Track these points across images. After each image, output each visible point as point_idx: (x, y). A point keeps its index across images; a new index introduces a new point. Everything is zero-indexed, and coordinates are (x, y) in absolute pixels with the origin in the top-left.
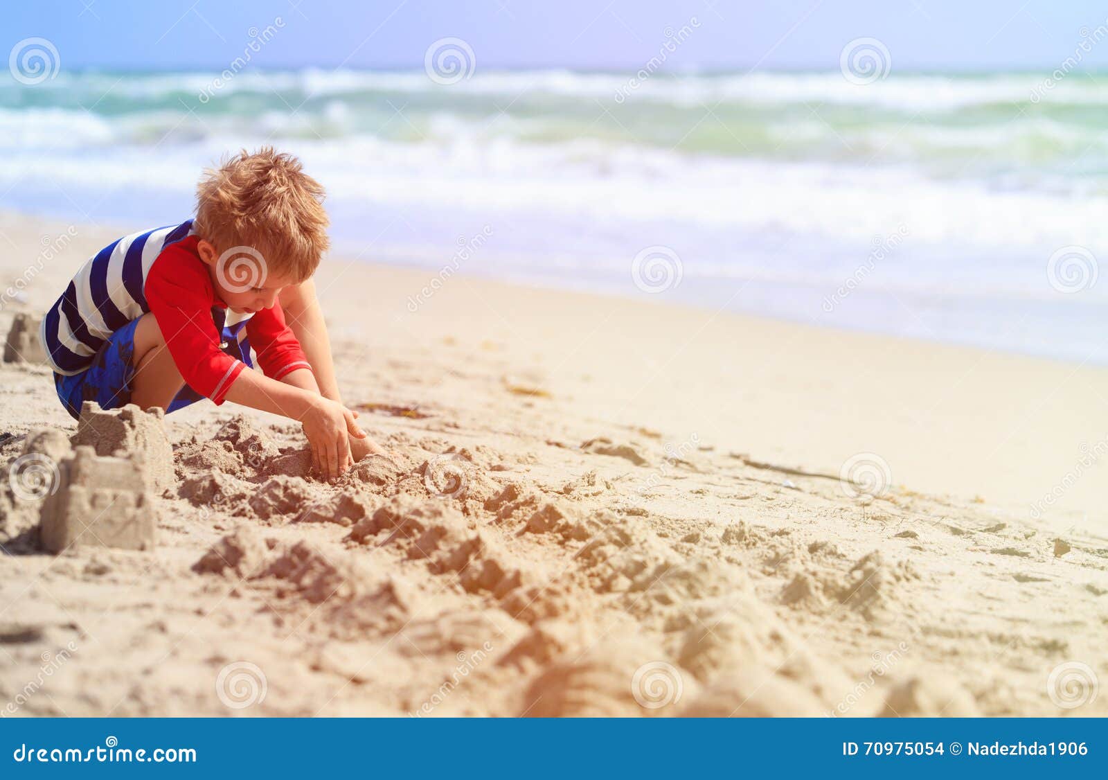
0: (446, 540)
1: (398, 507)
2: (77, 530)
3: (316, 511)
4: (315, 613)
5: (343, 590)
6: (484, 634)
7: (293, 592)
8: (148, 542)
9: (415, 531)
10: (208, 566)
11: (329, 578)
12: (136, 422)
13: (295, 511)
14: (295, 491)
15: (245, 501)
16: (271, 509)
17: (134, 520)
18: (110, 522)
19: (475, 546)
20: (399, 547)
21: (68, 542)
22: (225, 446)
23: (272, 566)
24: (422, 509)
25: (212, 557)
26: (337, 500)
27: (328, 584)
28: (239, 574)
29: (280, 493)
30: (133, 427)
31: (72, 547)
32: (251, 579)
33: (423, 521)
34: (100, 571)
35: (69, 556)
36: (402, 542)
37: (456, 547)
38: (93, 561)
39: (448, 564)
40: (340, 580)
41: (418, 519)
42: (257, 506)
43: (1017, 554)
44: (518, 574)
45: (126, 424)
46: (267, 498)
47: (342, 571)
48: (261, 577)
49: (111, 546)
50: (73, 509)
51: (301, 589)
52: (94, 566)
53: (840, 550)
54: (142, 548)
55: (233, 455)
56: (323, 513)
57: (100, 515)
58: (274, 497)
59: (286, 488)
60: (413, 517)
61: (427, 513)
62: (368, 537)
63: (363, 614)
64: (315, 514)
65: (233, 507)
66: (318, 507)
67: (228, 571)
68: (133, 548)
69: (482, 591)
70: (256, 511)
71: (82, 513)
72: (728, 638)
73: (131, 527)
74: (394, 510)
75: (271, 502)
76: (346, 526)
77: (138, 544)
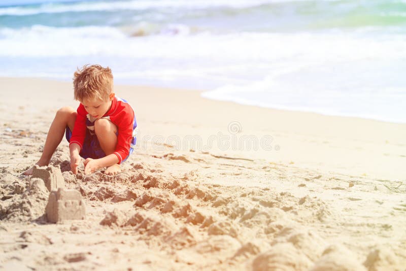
0: (175, 206)
1: (151, 194)
2: (61, 214)
3: (120, 196)
4: (157, 239)
5: (164, 230)
6: (225, 244)
7: (145, 232)
8: (84, 217)
9: (161, 203)
10: (105, 223)
11: (158, 227)
12: (53, 171)
13: (112, 197)
14: (110, 190)
15: (93, 194)
16: (103, 197)
17: (79, 210)
18: (72, 211)
19: (188, 207)
20: (157, 208)
21: (59, 219)
22: (70, 173)
23: (128, 222)
24: (162, 195)
25: (107, 220)
26: (126, 192)
27: (159, 229)
28: (117, 225)
29: (105, 191)
30: (52, 172)
31: (61, 220)
32: (122, 226)
33: (163, 199)
34: (75, 229)
35: (60, 224)
36: (158, 206)
37: (181, 208)
38: (73, 226)
39: (180, 214)
40: (162, 227)
41: (162, 198)
42: (98, 196)
43: (340, 189)
44: (211, 218)
45: (50, 172)
46: (101, 193)
47: (163, 224)
48: (125, 225)
49: (73, 219)
50: (59, 208)
51: (148, 230)
52: (73, 227)
53: (292, 195)
54: (83, 219)
55: (73, 176)
56: (123, 197)
57: (68, 209)
58: (104, 193)
59: (107, 189)
60: (160, 198)
61: (164, 196)
62: (144, 205)
63: (179, 239)
64: (120, 198)
65: (89, 197)
66: (120, 195)
67: (113, 224)
68: (80, 219)
69: (198, 224)
70: (98, 198)
71: (63, 209)
72: (303, 238)
73: (79, 212)
74: (150, 195)
75: (102, 194)
76: (132, 201)
77: (81, 218)
